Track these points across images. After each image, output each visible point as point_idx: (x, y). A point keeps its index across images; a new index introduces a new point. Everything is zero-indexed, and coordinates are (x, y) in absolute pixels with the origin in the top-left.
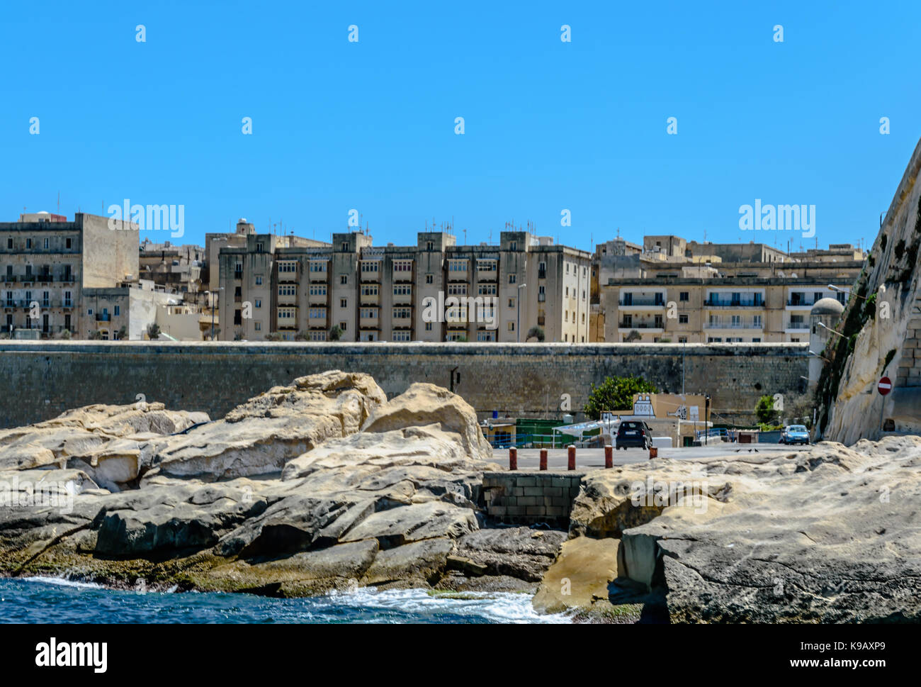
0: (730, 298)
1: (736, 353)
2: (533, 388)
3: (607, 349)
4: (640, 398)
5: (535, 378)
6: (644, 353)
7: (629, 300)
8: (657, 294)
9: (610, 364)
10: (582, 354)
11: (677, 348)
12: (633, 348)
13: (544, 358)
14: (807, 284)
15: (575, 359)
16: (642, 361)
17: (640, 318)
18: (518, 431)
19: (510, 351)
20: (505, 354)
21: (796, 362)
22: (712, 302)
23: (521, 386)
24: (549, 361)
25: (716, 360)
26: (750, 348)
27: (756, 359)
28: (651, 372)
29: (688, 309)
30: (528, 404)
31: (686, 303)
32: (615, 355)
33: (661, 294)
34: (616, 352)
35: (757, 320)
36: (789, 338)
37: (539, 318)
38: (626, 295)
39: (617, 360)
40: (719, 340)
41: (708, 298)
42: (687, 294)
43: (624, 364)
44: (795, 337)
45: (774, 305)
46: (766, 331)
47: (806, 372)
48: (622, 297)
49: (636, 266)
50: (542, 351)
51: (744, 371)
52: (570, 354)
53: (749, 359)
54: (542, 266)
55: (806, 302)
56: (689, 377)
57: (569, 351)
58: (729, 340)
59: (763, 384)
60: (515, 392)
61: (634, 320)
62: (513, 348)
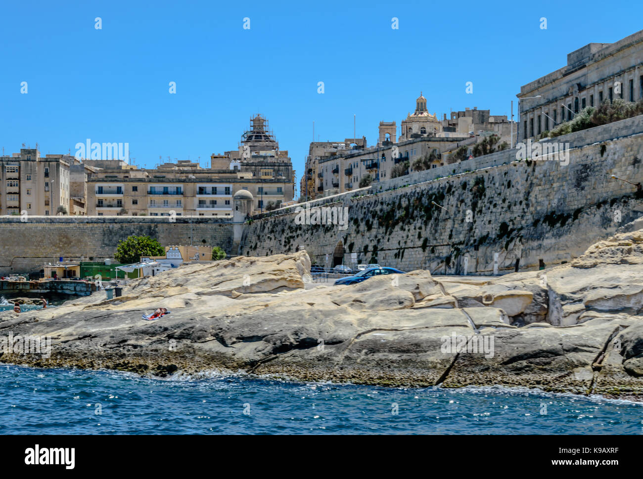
0: (162, 190)
1: (190, 221)
2: (65, 243)
3: (111, 219)
4: (171, 249)
5: (67, 237)
6: (133, 222)
7: (101, 191)
8: (118, 187)
9: (113, 228)
10: (95, 223)
11: (154, 219)
12: (126, 219)
13: (71, 225)
14: (208, 182)
15: (91, 225)
16: (133, 227)
17: (108, 201)
18: (82, 269)
19: (49, 221)
20: (46, 222)
21: (226, 227)
22: (151, 192)
23: (58, 242)
24: (75, 227)
25: (177, 226)
26: (198, 219)
27: (202, 225)
28: (138, 233)
29: (138, 196)
30: (62, 252)
31: (136, 193)
32: (116, 223)
33: (121, 187)
34: (116, 221)
35: (179, 203)
36: (198, 213)
37: (45, 201)
38: (99, 187)
39: (117, 226)
40: (156, 214)
41: (149, 190)
42: (136, 187)
43: (122, 228)
44: (202, 213)
45: (189, 194)
46: (185, 209)
47: (232, 233)
48: (97, 189)
49: (82, 171)
50: (70, 221)
51: (195, 232)
52: (87, 223)
53: (198, 225)
54: (47, 170)
55: (207, 192)
56: (162, 236)
57: (87, 221)
58: (162, 214)
59: (207, 240)
60: (54, 246)
61: (104, 202)
62: (51, 219)
